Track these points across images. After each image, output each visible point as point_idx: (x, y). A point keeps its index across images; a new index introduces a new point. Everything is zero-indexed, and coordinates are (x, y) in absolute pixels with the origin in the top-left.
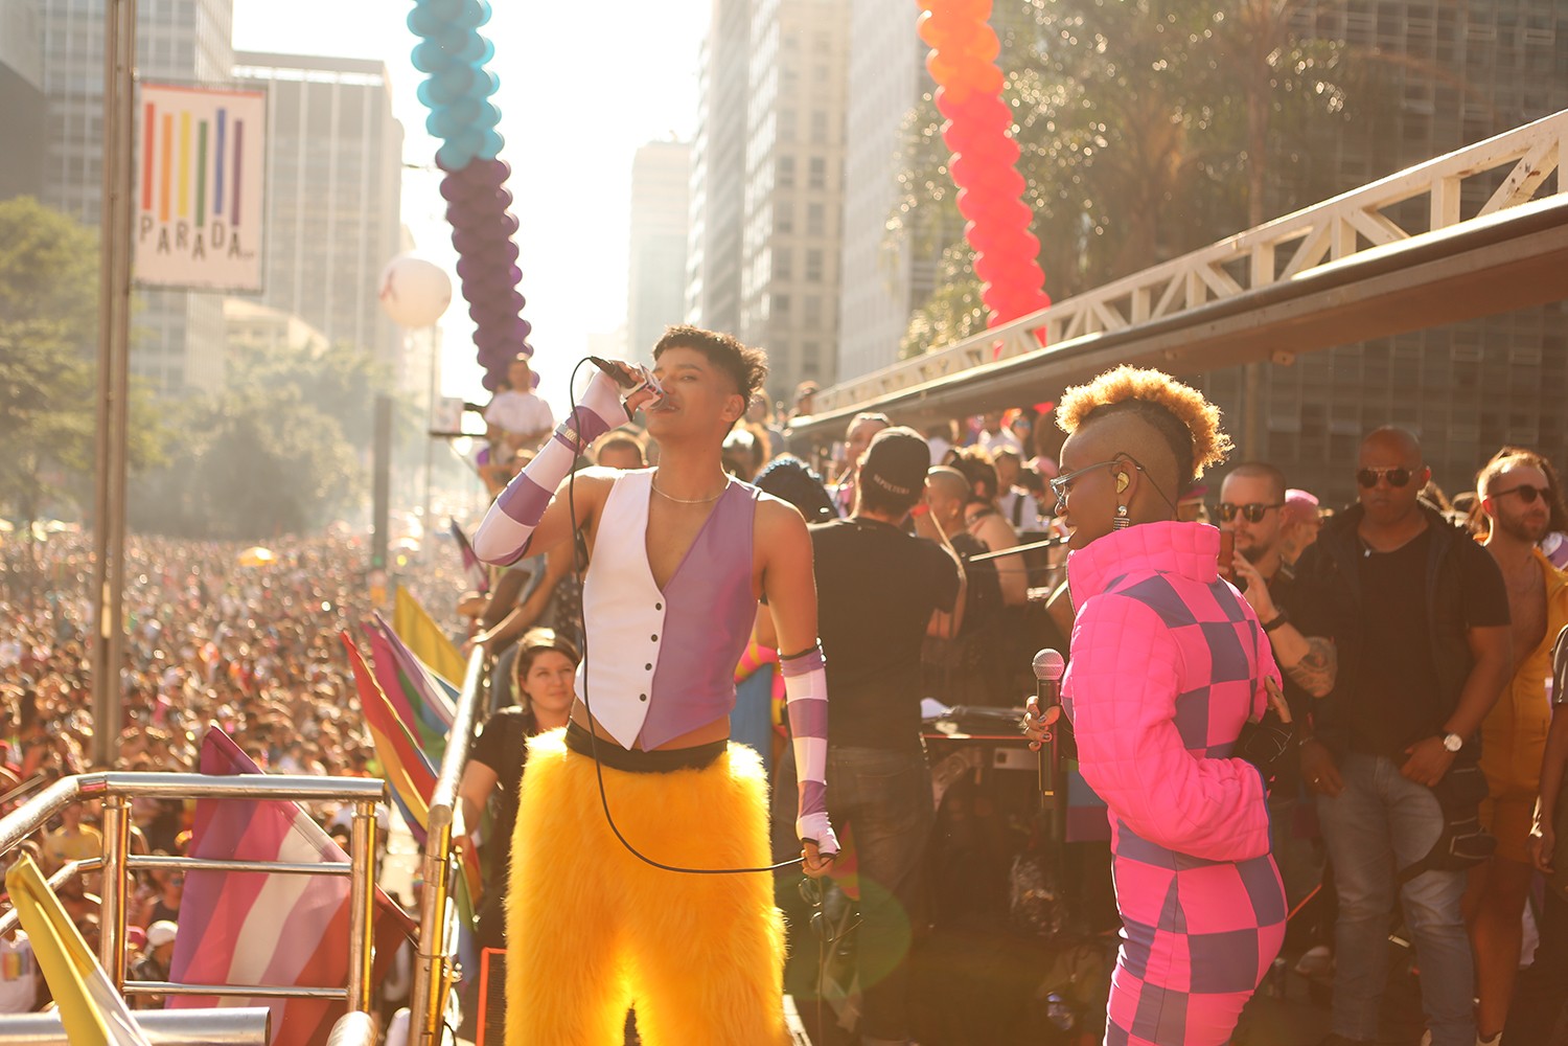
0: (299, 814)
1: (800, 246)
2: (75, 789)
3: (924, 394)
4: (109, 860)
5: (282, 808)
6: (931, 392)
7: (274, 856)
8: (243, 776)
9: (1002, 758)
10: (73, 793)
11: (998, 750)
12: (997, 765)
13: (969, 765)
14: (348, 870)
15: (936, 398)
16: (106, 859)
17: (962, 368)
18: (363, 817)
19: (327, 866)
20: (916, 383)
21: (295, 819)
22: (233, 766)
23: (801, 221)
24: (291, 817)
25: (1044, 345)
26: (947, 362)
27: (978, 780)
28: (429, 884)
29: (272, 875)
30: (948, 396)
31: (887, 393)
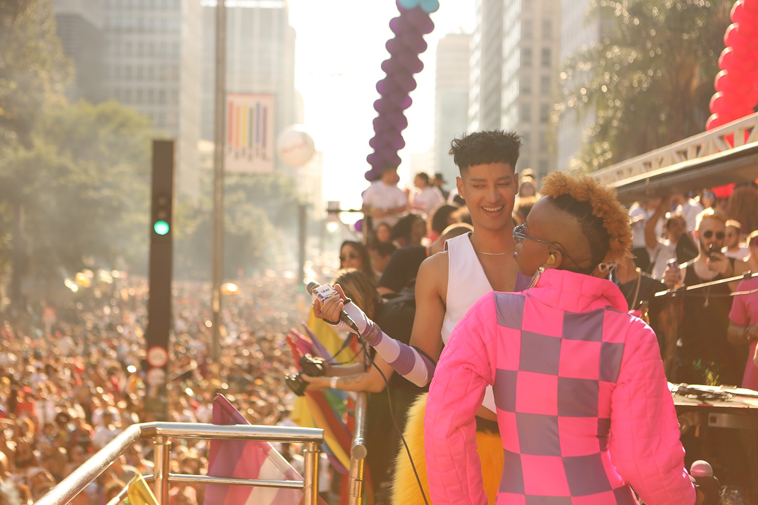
0: (271, 450)
1: (536, 102)
2: (138, 432)
3: (648, 181)
4: (158, 476)
5: (260, 446)
6: (652, 179)
7: (256, 476)
8: (237, 425)
9: (714, 420)
10: (137, 434)
11: (711, 415)
12: (710, 424)
13: (691, 424)
14: (302, 486)
15: (656, 183)
16: (156, 476)
17: (674, 163)
18: (311, 452)
19: (288, 483)
20: (641, 173)
21: (269, 453)
22: (231, 419)
23: (536, 86)
24: (266, 451)
25: (733, 146)
26: (662, 160)
27: (697, 434)
28: (352, 495)
29: (255, 488)
30: (664, 181)
31: (620, 180)
